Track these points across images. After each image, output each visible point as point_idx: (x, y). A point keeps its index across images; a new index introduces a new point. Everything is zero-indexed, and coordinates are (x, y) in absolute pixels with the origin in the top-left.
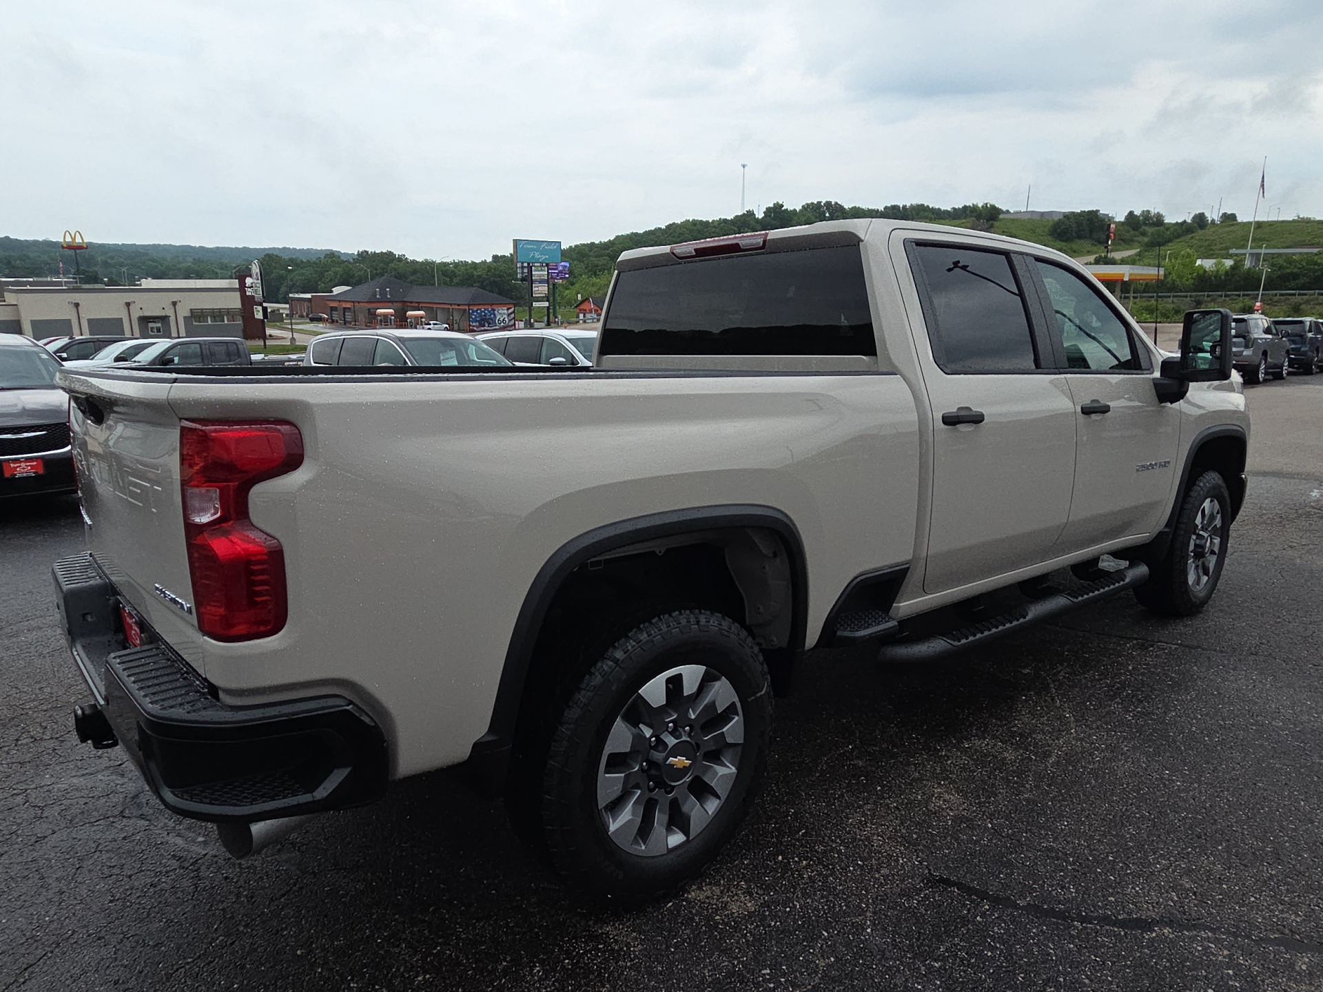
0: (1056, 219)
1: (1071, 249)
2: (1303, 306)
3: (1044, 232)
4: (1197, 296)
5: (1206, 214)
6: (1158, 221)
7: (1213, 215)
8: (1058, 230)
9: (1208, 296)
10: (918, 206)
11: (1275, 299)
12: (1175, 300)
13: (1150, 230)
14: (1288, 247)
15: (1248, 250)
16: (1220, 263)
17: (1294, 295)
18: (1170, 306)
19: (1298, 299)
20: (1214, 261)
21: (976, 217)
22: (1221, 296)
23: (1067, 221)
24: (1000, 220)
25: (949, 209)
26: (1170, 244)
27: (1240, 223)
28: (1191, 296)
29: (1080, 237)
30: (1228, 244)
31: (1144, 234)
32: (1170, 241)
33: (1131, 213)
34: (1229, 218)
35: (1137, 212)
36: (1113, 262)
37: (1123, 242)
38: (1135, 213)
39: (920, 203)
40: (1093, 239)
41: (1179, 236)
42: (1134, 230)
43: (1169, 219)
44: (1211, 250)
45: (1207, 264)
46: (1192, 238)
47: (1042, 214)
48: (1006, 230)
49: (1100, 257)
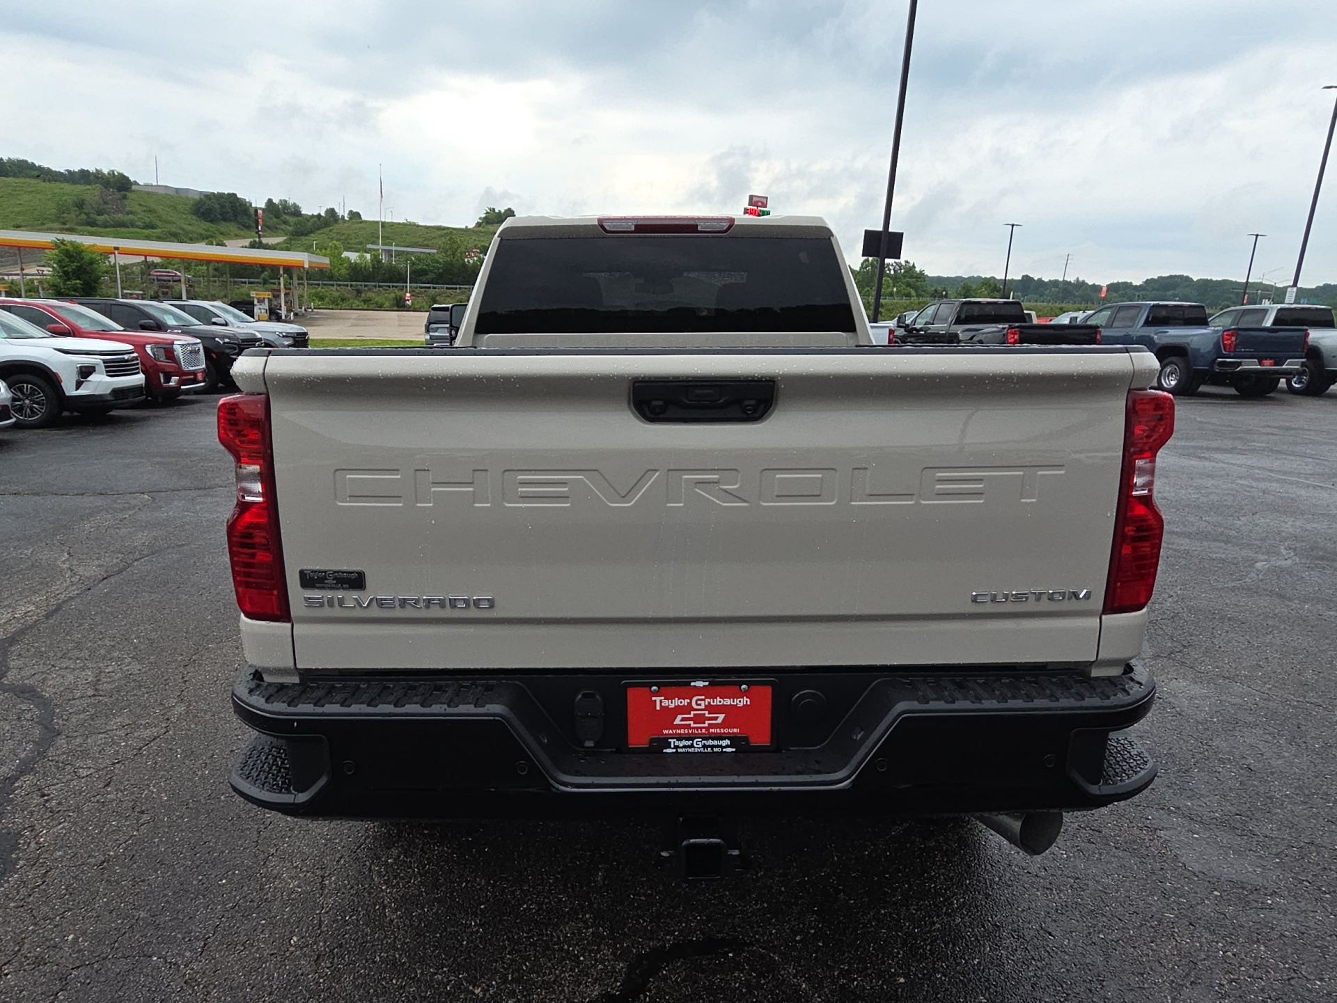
0: (197, 197)
1: (218, 230)
2: (438, 298)
3: (185, 210)
4: (357, 285)
5: (337, 210)
6: (296, 211)
7: (342, 212)
8: (202, 210)
9: (365, 286)
10: (20, 161)
11: (417, 291)
12: (339, 288)
13: (292, 220)
14: (408, 247)
15: (380, 247)
16: (363, 256)
17: (429, 288)
18: (336, 294)
19: (432, 292)
20: (358, 254)
21: (102, 184)
22: (375, 286)
23: (208, 202)
24: (134, 191)
25: (62, 171)
26: (312, 235)
27: (366, 222)
28: (351, 286)
29: (225, 220)
30: (361, 239)
31: (285, 222)
32: (312, 232)
33: (270, 201)
34: (355, 216)
35: (276, 201)
36: (266, 247)
37: (272, 230)
38: (274, 201)
39: (21, 158)
40: (239, 223)
41: (319, 229)
42: (277, 218)
43: (306, 211)
44: (349, 243)
45: (353, 256)
46: (330, 231)
47: (177, 190)
48: (142, 203)
49: (255, 241)
